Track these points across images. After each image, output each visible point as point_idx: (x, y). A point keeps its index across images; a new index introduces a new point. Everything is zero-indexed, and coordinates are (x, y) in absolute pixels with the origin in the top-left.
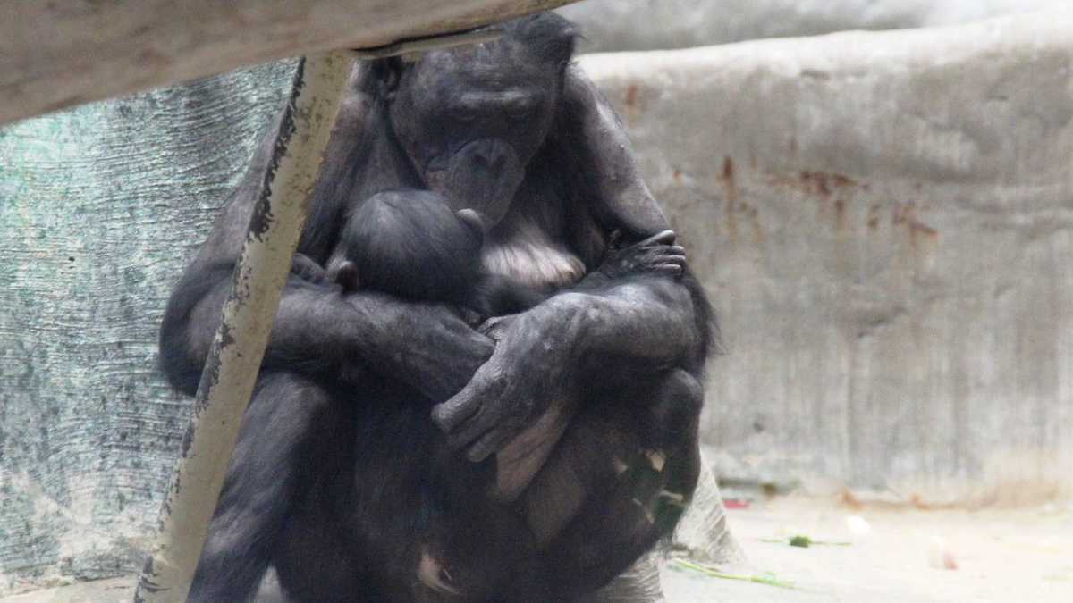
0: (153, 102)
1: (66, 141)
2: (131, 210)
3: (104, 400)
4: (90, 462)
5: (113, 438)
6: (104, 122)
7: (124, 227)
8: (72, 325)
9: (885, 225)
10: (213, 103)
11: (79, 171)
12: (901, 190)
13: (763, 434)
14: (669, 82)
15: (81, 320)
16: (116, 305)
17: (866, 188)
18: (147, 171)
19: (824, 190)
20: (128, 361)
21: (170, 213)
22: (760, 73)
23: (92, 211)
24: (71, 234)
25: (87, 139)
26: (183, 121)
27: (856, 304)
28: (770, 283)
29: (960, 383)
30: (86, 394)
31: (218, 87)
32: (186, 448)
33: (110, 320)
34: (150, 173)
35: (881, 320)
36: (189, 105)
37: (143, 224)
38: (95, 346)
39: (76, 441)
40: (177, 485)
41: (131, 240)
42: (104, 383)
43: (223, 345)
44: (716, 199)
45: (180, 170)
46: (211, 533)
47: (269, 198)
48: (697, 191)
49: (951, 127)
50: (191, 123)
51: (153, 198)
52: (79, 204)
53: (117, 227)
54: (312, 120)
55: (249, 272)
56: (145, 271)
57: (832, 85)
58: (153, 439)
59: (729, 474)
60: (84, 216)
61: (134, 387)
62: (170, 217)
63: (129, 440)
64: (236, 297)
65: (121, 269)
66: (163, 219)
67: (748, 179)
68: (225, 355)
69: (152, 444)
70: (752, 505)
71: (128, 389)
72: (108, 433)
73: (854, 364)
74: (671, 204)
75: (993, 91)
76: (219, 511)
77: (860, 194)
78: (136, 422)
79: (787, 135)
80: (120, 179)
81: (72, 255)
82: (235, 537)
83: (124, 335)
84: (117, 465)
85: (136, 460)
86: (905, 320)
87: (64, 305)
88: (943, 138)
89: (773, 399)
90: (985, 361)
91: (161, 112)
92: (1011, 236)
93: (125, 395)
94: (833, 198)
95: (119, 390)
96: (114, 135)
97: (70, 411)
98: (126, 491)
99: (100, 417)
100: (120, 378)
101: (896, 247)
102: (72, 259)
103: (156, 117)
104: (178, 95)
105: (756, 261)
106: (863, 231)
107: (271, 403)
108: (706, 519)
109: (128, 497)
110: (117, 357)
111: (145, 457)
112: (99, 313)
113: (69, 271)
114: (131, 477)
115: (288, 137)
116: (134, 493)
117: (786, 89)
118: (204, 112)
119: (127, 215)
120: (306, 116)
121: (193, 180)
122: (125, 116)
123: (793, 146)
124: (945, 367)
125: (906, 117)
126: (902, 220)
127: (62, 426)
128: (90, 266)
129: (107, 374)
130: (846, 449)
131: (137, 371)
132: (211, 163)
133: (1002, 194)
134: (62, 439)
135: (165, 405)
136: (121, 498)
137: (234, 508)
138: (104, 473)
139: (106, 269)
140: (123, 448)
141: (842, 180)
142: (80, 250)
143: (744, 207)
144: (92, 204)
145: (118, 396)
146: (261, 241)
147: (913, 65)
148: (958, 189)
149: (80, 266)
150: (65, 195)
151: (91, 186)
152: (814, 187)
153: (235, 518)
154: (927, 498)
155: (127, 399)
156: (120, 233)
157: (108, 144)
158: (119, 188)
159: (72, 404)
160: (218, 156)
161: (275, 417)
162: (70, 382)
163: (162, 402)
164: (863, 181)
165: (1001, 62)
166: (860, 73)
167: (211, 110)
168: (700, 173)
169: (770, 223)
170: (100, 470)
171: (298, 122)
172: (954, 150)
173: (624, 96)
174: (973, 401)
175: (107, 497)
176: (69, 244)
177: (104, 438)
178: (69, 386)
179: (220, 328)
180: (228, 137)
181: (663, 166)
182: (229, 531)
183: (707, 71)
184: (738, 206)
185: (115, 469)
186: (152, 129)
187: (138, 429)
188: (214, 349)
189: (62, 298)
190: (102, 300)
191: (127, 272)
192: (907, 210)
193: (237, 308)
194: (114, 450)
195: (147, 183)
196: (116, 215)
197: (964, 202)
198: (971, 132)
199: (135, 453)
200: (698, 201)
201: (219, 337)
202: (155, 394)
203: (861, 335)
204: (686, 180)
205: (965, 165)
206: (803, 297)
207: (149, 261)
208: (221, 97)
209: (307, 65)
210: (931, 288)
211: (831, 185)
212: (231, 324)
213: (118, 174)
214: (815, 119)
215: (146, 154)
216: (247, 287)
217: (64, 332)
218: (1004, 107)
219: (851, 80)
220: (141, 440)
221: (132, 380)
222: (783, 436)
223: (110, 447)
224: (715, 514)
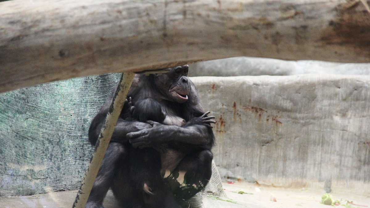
0: (93, 80)
1: (72, 88)
2: (86, 105)
3: (76, 149)
4: (72, 163)
5: (78, 157)
6: (81, 84)
7: (84, 109)
8: (70, 131)
9: (270, 120)
10: (107, 82)
11: (74, 95)
12: (275, 113)
13: (239, 167)
14: (222, 84)
15: (72, 130)
16: (81, 127)
17: (266, 112)
18: (90, 96)
19: (257, 111)
20: (83, 140)
21: (95, 106)
22: (244, 83)
23: (77, 105)
24: (71, 110)
25: (77, 88)
26: (99, 85)
27: (262, 138)
28: (243, 132)
29: (285, 159)
30: (72, 147)
31: (108, 78)
32: (91, 161)
33: (79, 130)
34: (91, 97)
35: (268, 143)
36: (101, 82)
37: (89, 109)
38: (75, 136)
39: (69, 158)
40: (88, 169)
41: (85, 112)
42: (77, 145)
43: (100, 138)
44: (231, 112)
45: (98, 97)
46: (95, 181)
47: (113, 105)
48: (227, 109)
49: (287, 99)
50: (101, 86)
51: (91, 103)
52: (74, 103)
53: (82, 109)
54: (124, 87)
55: (108, 121)
56: (88, 119)
57: (260, 87)
58: (87, 158)
59: (230, 176)
60: (75, 106)
61: (84, 146)
62: (95, 107)
63: (81, 158)
64: (104, 127)
65: (83, 118)
66: (93, 108)
67: (239, 108)
68: (101, 140)
69: (87, 159)
70: (235, 183)
71: (82, 146)
72: (77, 156)
73: (261, 152)
74: (221, 112)
75: (298, 91)
76: (98, 176)
77: (265, 113)
78: (84, 154)
79: (249, 98)
80: (84, 98)
81: (71, 114)
82: (100, 182)
83: (82, 134)
84: (78, 164)
85: (83, 163)
86: (273, 143)
87: (69, 126)
88: (285, 101)
89: (241, 159)
90: (291, 154)
91: (94, 83)
92: (299, 125)
93: (82, 148)
94: (259, 113)
95: (80, 146)
96: (83, 87)
97: (68, 151)
98: (80, 170)
99: (75, 152)
100: (81, 144)
101: (273, 126)
102: (71, 116)
103: (93, 84)
104: (99, 79)
105: (240, 127)
106: (265, 121)
107: (110, 151)
108: (217, 186)
109: (80, 171)
110: (80, 139)
111: (85, 162)
112: (77, 128)
113: (70, 118)
114: (81, 167)
115: (119, 91)
116: (82, 171)
117: (250, 87)
118: (105, 84)
119: (85, 106)
120: (123, 87)
121: (101, 99)
122: (86, 83)
123: (250, 100)
124: (282, 154)
125: (277, 96)
126: (274, 120)
127: (66, 154)
128: (75, 118)
129: (77, 143)
130: (257, 172)
131: (85, 142)
132: (105, 96)
133: (298, 115)
134: (66, 157)
135: (91, 151)
136: (79, 172)
137: (100, 175)
138: (75, 166)
139: (79, 118)
140: (80, 160)
141: (261, 109)
142: (73, 114)
143: (238, 114)
144: (77, 103)
145: (80, 148)
146: (111, 114)
147: (279, 84)
148: (288, 113)
149: (73, 117)
150: (71, 100)
151: (77, 98)
152: (254, 110)
153: (101, 178)
154: (275, 185)
155: (82, 149)
156: (83, 110)
157: (81, 89)
158: (83, 100)
159: (69, 149)
160: (107, 94)
161: (111, 154)
162: (69, 144)
163: (90, 150)
164: (266, 110)
165: (300, 85)
166: (267, 85)
167: (106, 83)
168: (228, 106)
169: (244, 118)
170: (74, 165)
171: (121, 88)
172: (287, 104)
173: (212, 86)
174: (287, 163)
175: (75, 171)
176: (71, 112)
177: (76, 157)
178: (69, 145)
179: (100, 134)
180: (110, 90)
181: (220, 103)
182: (99, 181)
183: (232, 82)
184: (236, 114)
185: (78, 165)
186: (92, 87)
187: (84, 156)
188: (99, 139)
189: (68, 124)
190: (77, 125)
191: (84, 119)
192: (276, 118)
193: (104, 130)
194: (78, 160)
195: (90, 99)
196: (83, 106)
197: (289, 117)
198: (292, 100)
199: (83, 161)
200: (227, 112)
201: (100, 136)
202: (89, 148)
203: (263, 146)
204: (224, 107)
205: (290, 108)
206: (250, 136)
207: (89, 117)
208: (109, 80)
209: (124, 75)
210: (280, 136)
211: (258, 110)
212: (103, 133)
213: (83, 97)
214: (255, 95)
215: (90, 92)
216: (107, 125)
217: (68, 132)
218: (300, 95)
219: (264, 86)
220: (85, 158)
221: (83, 144)
222: (243, 168)
223: (77, 159)
224: (220, 185)
